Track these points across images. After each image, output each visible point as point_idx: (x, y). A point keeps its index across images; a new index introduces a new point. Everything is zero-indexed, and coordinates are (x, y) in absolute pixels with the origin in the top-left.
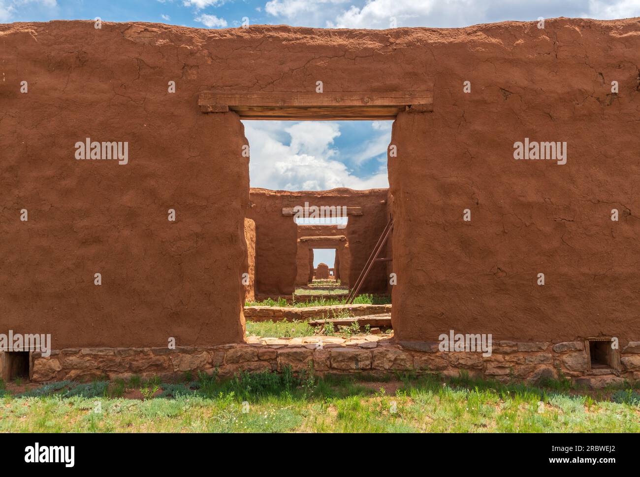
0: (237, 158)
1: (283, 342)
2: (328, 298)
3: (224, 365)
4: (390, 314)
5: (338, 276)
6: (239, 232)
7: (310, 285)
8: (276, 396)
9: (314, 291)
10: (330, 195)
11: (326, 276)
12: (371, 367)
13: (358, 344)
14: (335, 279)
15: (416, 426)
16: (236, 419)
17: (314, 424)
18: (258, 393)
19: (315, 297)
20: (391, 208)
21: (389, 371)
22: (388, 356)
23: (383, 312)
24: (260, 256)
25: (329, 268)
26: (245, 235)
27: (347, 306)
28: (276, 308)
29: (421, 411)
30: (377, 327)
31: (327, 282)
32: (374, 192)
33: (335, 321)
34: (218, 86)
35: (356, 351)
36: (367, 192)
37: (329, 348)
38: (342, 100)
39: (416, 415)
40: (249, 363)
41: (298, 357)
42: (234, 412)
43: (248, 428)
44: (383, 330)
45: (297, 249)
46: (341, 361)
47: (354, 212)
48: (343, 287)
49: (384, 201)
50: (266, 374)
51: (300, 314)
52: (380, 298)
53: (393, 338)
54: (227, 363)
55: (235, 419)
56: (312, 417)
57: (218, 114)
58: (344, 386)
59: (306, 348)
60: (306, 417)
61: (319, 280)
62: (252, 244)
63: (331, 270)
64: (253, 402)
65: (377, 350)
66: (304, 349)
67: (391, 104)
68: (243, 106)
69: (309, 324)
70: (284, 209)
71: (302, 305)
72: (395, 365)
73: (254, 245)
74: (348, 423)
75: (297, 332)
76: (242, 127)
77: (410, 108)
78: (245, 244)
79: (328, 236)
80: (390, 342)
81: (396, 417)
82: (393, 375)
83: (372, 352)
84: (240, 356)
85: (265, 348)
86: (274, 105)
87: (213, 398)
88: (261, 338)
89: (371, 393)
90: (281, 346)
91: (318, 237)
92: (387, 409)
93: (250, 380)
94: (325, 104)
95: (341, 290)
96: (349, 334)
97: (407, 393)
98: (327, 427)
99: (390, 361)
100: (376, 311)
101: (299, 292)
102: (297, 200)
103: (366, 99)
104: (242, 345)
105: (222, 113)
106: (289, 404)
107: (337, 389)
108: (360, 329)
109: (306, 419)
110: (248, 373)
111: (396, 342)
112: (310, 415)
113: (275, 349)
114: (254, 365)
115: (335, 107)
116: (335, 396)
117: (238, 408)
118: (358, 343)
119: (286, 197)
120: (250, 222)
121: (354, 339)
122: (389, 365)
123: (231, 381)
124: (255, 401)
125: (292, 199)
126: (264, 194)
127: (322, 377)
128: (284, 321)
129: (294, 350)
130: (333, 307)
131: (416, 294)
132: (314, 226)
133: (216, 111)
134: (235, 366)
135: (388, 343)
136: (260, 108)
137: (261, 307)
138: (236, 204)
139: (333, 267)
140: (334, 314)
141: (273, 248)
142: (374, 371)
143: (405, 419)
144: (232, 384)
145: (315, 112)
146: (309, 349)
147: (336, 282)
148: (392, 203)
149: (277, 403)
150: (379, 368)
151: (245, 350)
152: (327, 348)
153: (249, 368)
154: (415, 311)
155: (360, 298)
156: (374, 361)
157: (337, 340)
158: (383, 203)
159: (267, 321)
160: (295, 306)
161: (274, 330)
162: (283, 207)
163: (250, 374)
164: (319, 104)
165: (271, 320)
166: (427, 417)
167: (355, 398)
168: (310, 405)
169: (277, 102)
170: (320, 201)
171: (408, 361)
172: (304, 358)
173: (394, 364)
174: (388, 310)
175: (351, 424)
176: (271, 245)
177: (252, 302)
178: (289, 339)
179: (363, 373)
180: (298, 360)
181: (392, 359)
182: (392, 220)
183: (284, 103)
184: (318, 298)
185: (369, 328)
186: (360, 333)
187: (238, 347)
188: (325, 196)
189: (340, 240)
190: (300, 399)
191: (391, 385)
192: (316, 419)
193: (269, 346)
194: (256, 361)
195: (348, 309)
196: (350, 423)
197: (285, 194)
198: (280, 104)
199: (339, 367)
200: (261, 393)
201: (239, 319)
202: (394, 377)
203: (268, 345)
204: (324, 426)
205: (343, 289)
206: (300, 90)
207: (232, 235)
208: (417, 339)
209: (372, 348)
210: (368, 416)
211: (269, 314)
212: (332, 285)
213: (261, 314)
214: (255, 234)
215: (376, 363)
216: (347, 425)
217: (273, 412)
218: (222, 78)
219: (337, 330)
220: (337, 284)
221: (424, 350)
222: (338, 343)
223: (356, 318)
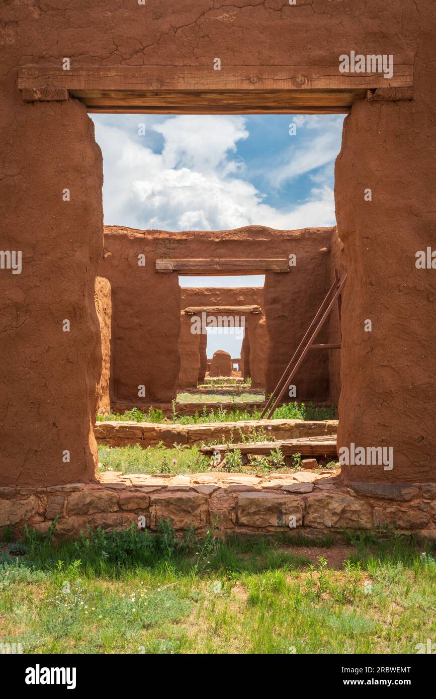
0: (82, 178)
1: (160, 482)
2: (231, 409)
3: (63, 517)
4: (335, 436)
5: (247, 373)
6: (87, 302)
7: (201, 387)
8: (149, 568)
9: (207, 396)
10: (236, 238)
11: (227, 371)
12: (303, 522)
13: (281, 487)
14: (242, 377)
15: (376, 617)
16: (85, 603)
17: (211, 613)
18: (119, 563)
19: (210, 406)
20: (339, 261)
21: (332, 530)
22: (330, 507)
23: (323, 434)
24: (119, 338)
25: (232, 358)
26: (97, 307)
27: (263, 422)
28: (146, 424)
29: (384, 594)
30: (312, 457)
31: (228, 381)
32: (310, 233)
33: (244, 447)
34: (51, 56)
35: (279, 498)
36: (298, 234)
37: (235, 491)
38: (260, 79)
39: (375, 601)
40: (105, 515)
41: (183, 507)
42: (82, 592)
43: (104, 617)
44: (323, 462)
45: (180, 327)
46: (255, 513)
47: (275, 267)
48: (255, 390)
49: (325, 249)
50: (132, 532)
51: (184, 436)
52: (317, 409)
53: (339, 476)
54: (68, 514)
55: (82, 603)
56: (206, 603)
57: (50, 103)
58: (259, 553)
59: (197, 491)
60: (197, 602)
61: (215, 379)
62: (106, 318)
63: (236, 361)
64: (111, 578)
65: (313, 495)
66: (193, 494)
67: (342, 87)
68: (93, 90)
69: (200, 451)
70: (158, 261)
71: (188, 420)
72: (342, 521)
73: (109, 321)
74: (265, 612)
75: (180, 465)
76: (90, 125)
77: (373, 93)
78: (96, 321)
79: (232, 305)
80: (334, 484)
81: (343, 604)
82: (339, 536)
83: (305, 499)
84: (91, 503)
85: (130, 491)
86: (144, 88)
87: (48, 569)
88: (123, 474)
89: (303, 564)
90: (155, 488)
91: (215, 308)
92: (328, 591)
93: (105, 542)
94: (230, 87)
95: (252, 395)
96: (266, 469)
97: (361, 565)
98: (231, 617)
99: (334, 514)
100: (311, 431)
101: (184, 398)
102: (181, 246)
103: (300, 79)
104: (92, 485)
105: (58, 101)
106: (170, 582)
107: (247, 557)
108: (284, 460)
109: (198, 605)
110: (103, 532)
111: (345, 483)
112: (203, 598)
113: (147, 493)
114: (112, 518)
115: (247, 92)
116: (245, 569)
117: (88, 586)
118: (281, 484)
119: (161, 242)
120: (103, 283)
121: (276, 478)
122: (332, 520)
123: (76, 544)
124: (114, 575)
125: (173, 245)
126: (125, 237)
127: (223, 538)
128: (158, 446)
129: (178, 495)
130: (240, 424)
131: (379, 406)
132: (207, 290)
133: (48, 99)
134: (81, 519)
135: (332, 485)
136: (121, 94)
137: (122, 422)
138: (81, 255)
139: (239, 357)
140: (243, 436)
141: (141, 325)
142: (308, 530)
143: (358, 606)
144: (78, 548)
145: (214, 100)
146: (202, 493)
147: (244, 381)
148: (339, 253)
149: (151, 580)
150: (316, 525)
151: (97, 494)
152: (231, 492)
153: (104, 523)
154: (376, 434)
155: (284, 408)
156: (308, 513)
157: (246, 479)
158: (323, 251)
159: (132, 446)
160: (176, 422)
161: (142, 461)
162: (156, 259)
163: (106, 533)
164: (221, 87)
165: (138, 444)
166: (394, 604)
167: (278, 573)
168: (203, 583)
169: (149, 83)
170: (219, 248)
171: (363, 514)
172: (194, 508)
173: (340, 518)
174: (331, 430)
175: (270, 613)
176: (137, 321)
177: (106, 414)
178: (168, 477)
179: (290, 532)
180: (185, 511)
181: (339, 511)
182: (338, 280)
183: (162, 85)
184: (214, 408)
185: (299, 459)
186: (285, 468)
187: (85, 489)
188: (226, 240)
189: (252, 313)
190: (187, 573)
191: (335, 552)
192: (213, 606)
193: (137, 488)
194: (116, 512)
195: (266, 428)
196: (268, 612)
197: (161, 236)
198: (154, 87)
199: (251, 523)
200: (125, 563)
201: (87, 444)
202: (340, 539)
203: (134, 486)
204: (227, 616)
205: (256, 393)
206: (187, 62)
207: (76, 306)
208: (378, 479)
209: (305, 493)
210: (298, 601)
211: (135, 434)
212: (238, 387)
213: (121, 435)
214: (110, 303)
215: (311, 517)
216: (263, 614)
217: (143, 593)
218: (57, 42)
219: (246, 462)
220: (246, 385)
221: (391, 496)
222: (248, 484)
223: (278, 443)
